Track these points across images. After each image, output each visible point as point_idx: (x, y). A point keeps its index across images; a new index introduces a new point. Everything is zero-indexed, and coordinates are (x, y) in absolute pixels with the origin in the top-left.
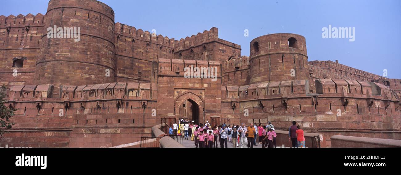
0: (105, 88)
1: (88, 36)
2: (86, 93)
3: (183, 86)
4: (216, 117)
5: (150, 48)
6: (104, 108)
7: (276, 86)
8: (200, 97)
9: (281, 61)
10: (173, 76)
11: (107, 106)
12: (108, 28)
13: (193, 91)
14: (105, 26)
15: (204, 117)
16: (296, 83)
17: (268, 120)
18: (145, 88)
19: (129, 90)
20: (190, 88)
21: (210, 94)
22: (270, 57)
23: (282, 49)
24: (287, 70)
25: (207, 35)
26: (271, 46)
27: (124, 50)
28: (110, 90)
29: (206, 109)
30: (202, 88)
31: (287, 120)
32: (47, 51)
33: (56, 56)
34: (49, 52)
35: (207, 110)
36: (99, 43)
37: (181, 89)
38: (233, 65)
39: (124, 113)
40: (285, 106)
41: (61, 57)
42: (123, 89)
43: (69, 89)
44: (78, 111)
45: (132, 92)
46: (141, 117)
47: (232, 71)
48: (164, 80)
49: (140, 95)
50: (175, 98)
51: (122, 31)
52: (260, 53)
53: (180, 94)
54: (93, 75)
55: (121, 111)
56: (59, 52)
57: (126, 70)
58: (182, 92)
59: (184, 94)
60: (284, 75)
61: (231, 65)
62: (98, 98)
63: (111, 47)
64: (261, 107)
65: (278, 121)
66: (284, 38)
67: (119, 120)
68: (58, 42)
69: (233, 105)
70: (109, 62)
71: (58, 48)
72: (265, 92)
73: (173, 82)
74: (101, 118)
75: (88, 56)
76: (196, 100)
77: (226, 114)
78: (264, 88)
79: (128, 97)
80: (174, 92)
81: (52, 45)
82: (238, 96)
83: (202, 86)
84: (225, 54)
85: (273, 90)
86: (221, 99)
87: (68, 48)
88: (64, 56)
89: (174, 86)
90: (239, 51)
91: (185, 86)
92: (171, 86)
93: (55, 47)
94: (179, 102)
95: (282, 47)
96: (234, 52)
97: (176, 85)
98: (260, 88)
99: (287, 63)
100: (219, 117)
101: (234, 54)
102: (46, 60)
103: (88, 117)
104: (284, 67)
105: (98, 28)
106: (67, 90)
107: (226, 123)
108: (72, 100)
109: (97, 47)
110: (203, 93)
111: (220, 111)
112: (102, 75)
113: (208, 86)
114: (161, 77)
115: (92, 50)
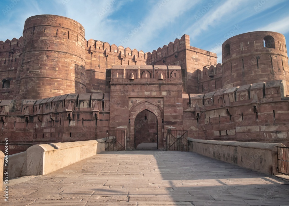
0: (58, 100)
1: (57, 52)
2: (43, 105)
3: (138, 95)
4: (172, 129)
5: (124, 63)
6: (57, 122)
7: (245, 89)
8: (158, 107)
9: (256, 64)
10: (126, 84)
11: (59, 119)
12: (77, 44)
13: (150, 100)
14: (73, 41)
15: (162, 130)
16: (269, 85)
17: (236, 131)
18: (96, 99)
19: (81, 101)
20: (147, 97)
21: (170, 103)
22: (243, 60)
23: (257, 50)
24: (263, 73)
25: (178, 44)
26: (243, 47)
27: (98, 66)
28: (61, 102)
29: (165, 120)
30: (160, 97)
31: (258, 130)
32: (22, 69)
33: (28, 74)
34: (22, 70)
35: (166, 122)
36: (67, 59)
37: (136, 98)
38: (207, 74)
39: (76, 126)
40: (256, 114)
41: (33, 74)
42: (74, 100)
43: (29, 103)
44: (37, 125)
45: (84, 103)
46: (93, 130)
47: (206, 80)
48: (117, 89)
49: (91, 106)
50: (129, 109)
51: (95, 48)
52: (232, 57)
53: (135, 104)
54: (62, 90)
55: (73, 124)
56: (31, 69)
57: (100, 86)
58: (138, 102)
59: (140, 103)
60: (260, 79)
61: (205, 74)
62: (52, 111)
63: (80, 62)
64: (228, 115)
65: (248, 132)
66: (258, 36)
67: (71, 133)
68: (29, 60)
69: (196, 115)
70: (78, 77)
71: (30, 66)
72: (233, 98)
73: (127, 91)
74: (54, 131)
75: (57, 72)
76: (153, 110)
77: (189, 126)
78: (231, 94)
79: (79, 109)
80: (128, 102)
81: (25, 63)
82: (203, 104)
83: (161, 94)
84: (199, 63)
85: (242, 95)
86: (182, 108)
87: (38, 65)
88: (34, 73)
89: (128, 95)
90: (214, 60)
91: (140, 94)
92: (124, 95)
93: (28, 65)
94: (134, 113)
95: (256, 47)
96: (209, 60)
97: (130, 94)
98: (227, 93)
99: (263, 65)
100: (175, 129)
101: (209, 62)
102: (21, 78)
103: (45, 131)
104: (260, 70)
105: (66, 44)
106: (27, 104)
107: (184, 135)
108: (32, 114)
109: (66, 62)
110: (162, 102)
111: (182, 122)
112: (71, 90)
113: (167, 94)
114: (114, 86)
115: (60, 66)
